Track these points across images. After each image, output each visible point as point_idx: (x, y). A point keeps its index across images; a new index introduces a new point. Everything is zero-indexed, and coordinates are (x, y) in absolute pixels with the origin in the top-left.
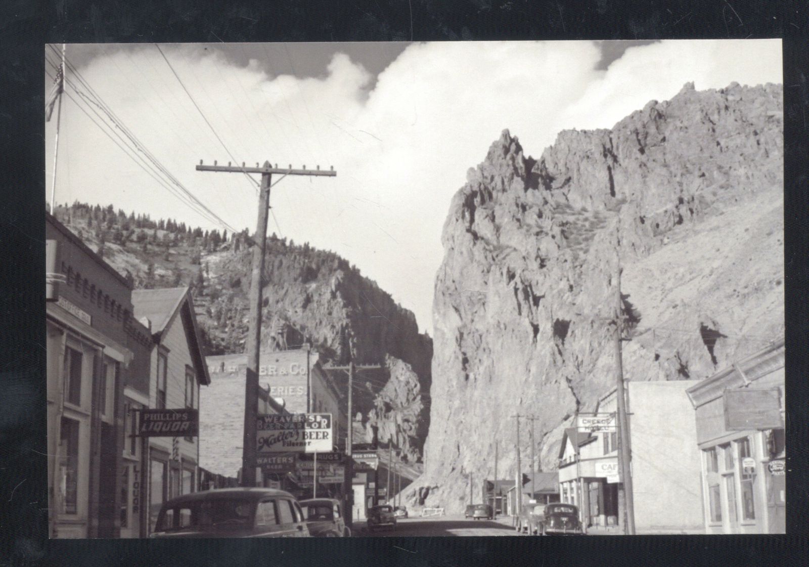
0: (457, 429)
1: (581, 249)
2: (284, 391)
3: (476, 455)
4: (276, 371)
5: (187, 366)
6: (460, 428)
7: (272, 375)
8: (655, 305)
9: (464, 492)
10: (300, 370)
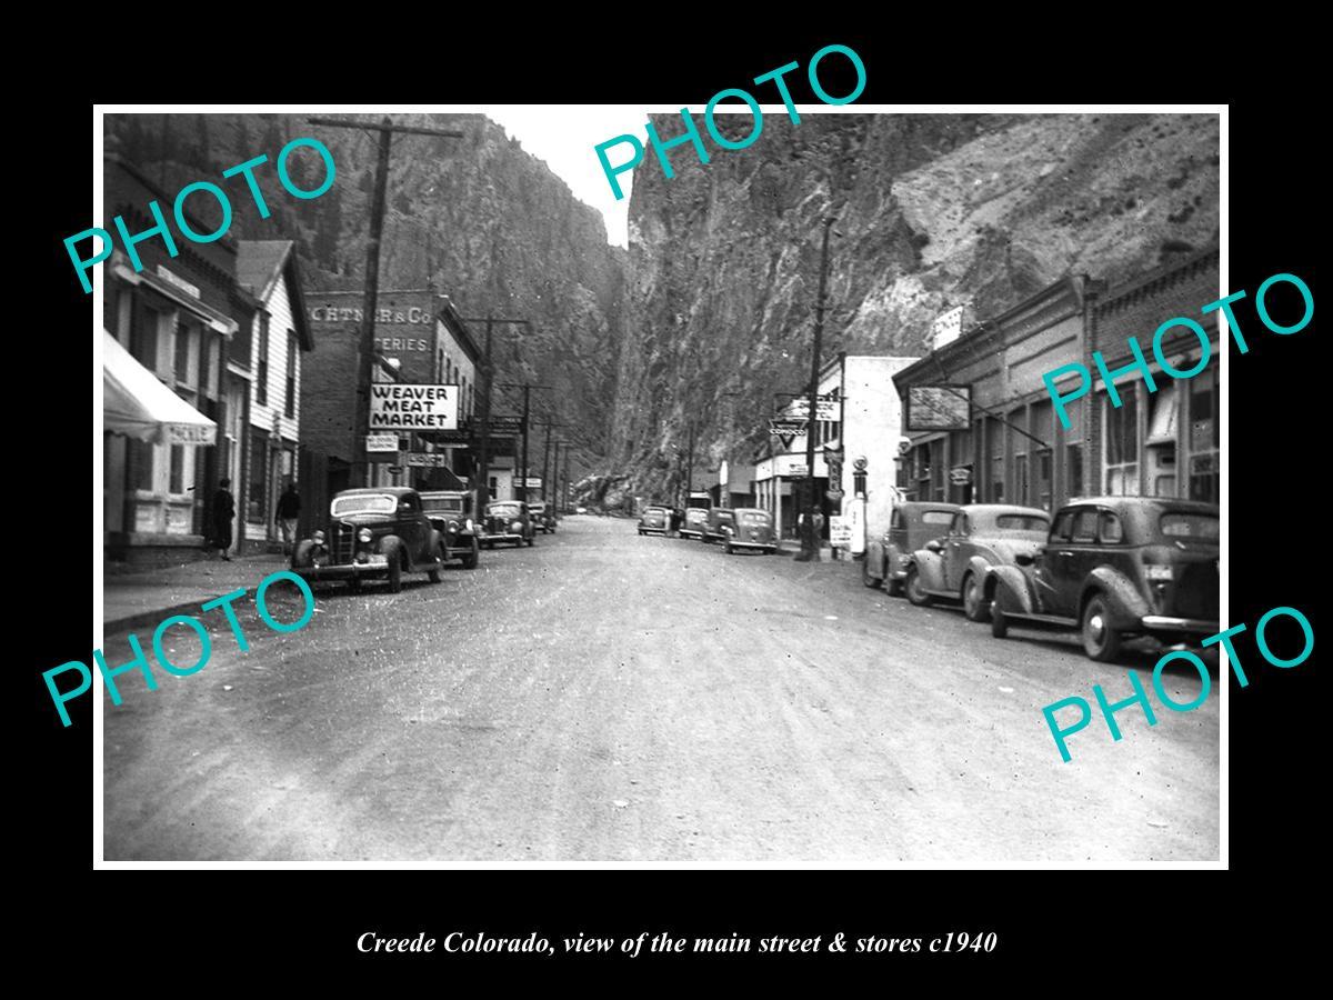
0: (654, 395)
1: (853, 134)
2: (401, 346)
3: (679, 435)
4: (391, 318)
5: (289, 330)
6: (659, 394)
7: (385, 323)
8: (951, 227)
9: (660, 488)
10: (423, 318)
